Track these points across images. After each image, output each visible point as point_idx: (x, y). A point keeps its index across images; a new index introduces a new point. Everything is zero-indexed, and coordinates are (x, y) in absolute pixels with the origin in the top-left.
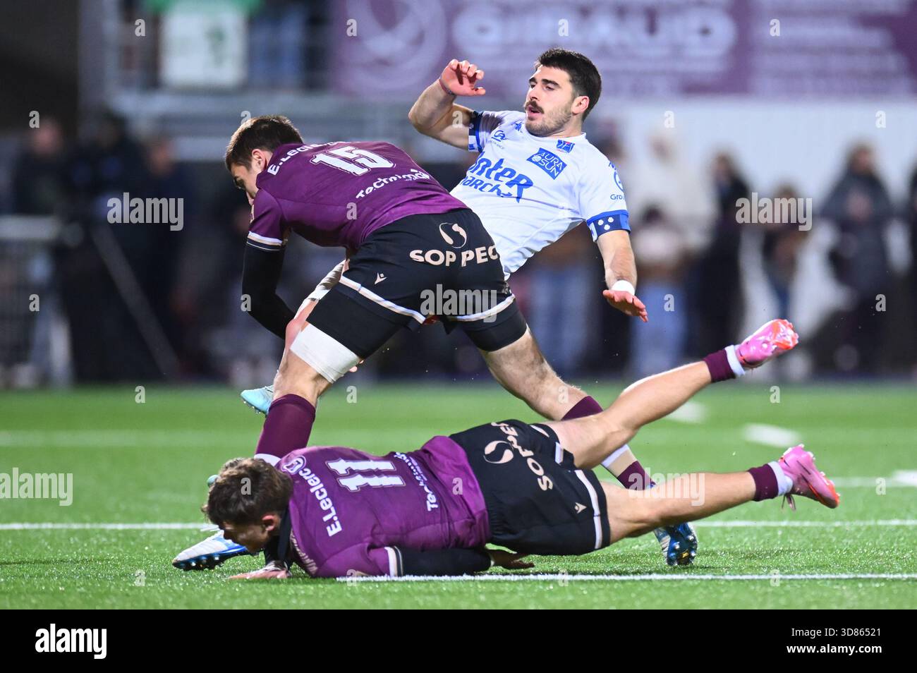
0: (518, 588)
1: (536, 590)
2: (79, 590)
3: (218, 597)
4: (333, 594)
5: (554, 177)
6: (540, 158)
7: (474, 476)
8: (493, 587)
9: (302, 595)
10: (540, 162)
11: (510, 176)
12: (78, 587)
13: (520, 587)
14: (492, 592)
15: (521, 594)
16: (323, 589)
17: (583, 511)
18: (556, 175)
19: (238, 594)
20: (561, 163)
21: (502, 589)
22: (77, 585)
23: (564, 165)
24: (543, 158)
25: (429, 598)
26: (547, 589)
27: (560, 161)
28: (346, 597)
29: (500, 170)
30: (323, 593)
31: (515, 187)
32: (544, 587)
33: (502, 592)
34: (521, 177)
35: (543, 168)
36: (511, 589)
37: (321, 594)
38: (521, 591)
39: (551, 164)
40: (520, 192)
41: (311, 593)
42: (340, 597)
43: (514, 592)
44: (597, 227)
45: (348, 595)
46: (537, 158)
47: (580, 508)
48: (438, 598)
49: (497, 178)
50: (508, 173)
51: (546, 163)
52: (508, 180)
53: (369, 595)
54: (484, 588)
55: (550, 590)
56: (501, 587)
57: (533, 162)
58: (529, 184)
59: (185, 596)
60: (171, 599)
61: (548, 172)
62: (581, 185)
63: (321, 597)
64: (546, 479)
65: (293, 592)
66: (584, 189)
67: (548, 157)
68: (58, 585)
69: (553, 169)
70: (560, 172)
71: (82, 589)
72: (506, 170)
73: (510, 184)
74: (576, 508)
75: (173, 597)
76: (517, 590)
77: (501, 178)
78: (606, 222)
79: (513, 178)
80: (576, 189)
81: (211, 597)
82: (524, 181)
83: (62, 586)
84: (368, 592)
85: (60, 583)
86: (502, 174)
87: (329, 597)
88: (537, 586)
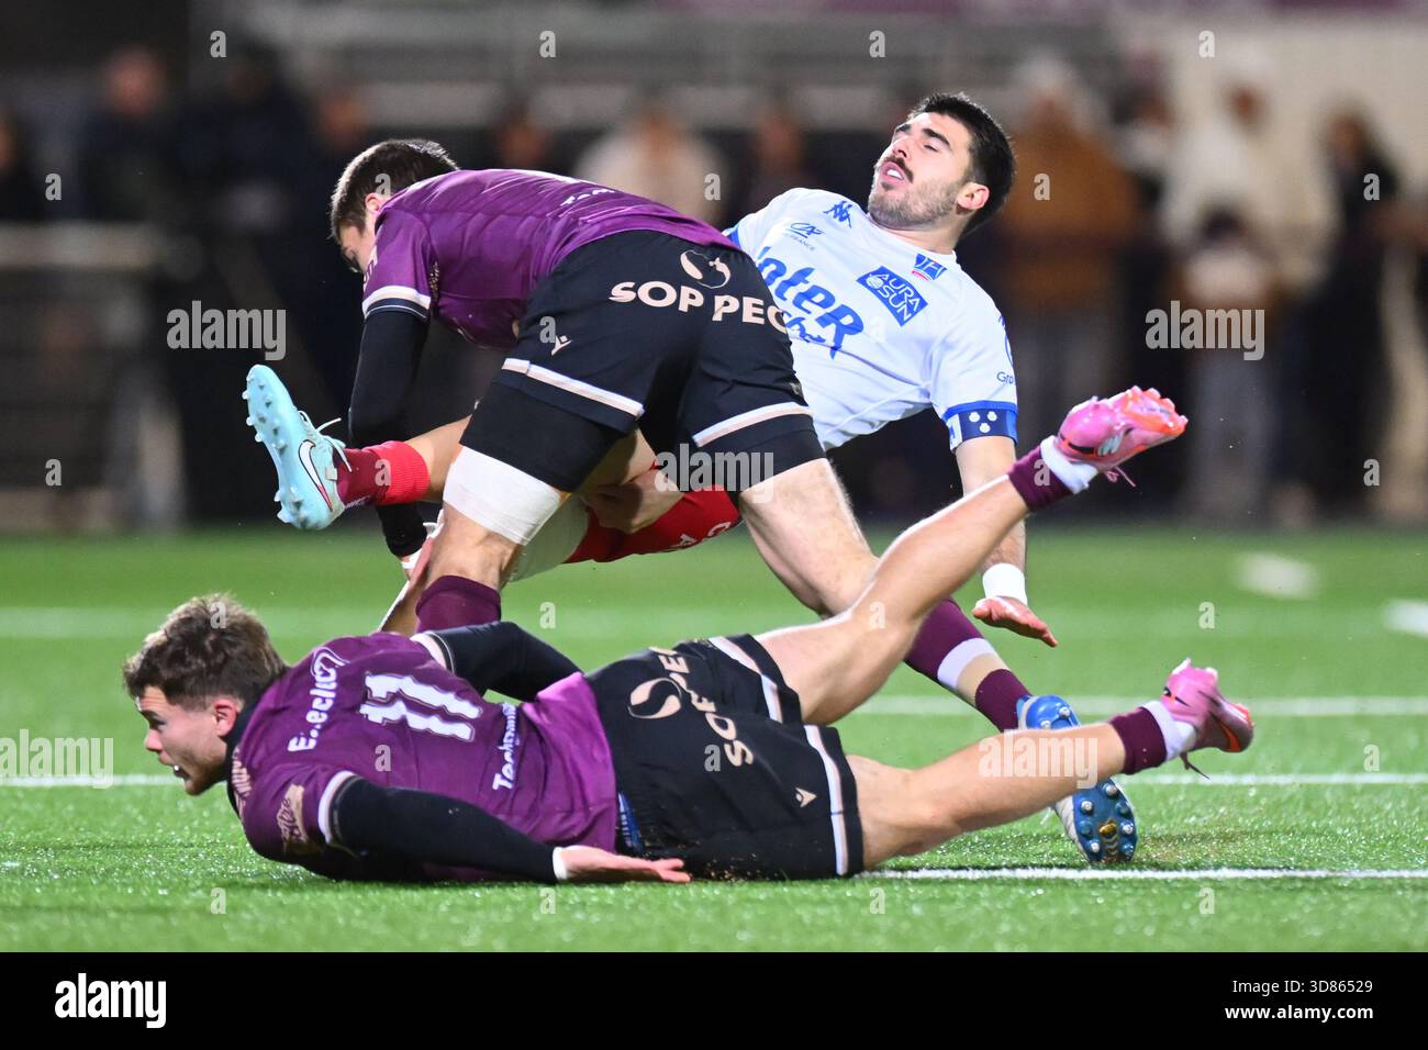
0: (981, 894)
1: (1012, 897)
2: (193, 895)
3: (443, 908)
4: (648, 903)
5: (902, 323)
6: (882, 283)
7: (604, 738)
8: (936, 891)
9: (594, 905)
10: (881, 289)
11: (823, 304)
12: (194, 890)
13: (984, 891)
14: (932, 900)
15: (986, 904)
16: (632, 894)
17: (811, 803)
18: (905, 318)
19: (478, 903)
20: (918, 300)
21: (952, 894)
22: (191, 885)
23: (923, 304)
24: (886, 283)
25: (821, 911)
26: (1033, 894)
27: (917, 295)
28: (674, 908)
29: (803, 288)
30: (632, 901)
31: (832, 328)
32: (1029, 892)
33: (953, 900)
34: (845, 310)
35: (885, 301)
36: (968, 895)
37: (628, 902)
38: (985, 898)
39: (900, 298)
40: (839, 338)
41: (609, 901)
42: (662, 908)
43: (974, 899)
44: (965, 424)
45: (676, 904)
46: (875, 282)
47: (806, 797)
48: (836, 909)
49: (797, 303)
50: (820, 297)
51: (891, 293)
52: (821, 312)
53: (714, 904)
54: (920, 892)
55: (1038, 896)
56: (950, 891)
57: (869, 288)
58: (857, 327)
59: (383, 907)
60: (358, 912)
61: (893, 311)
62: (947, 346)
63: (628, 908)
64: (739, 746)
65: (577, 899)
66: (950, 354)
67: (894, 284)
68: (156, 885)
69: (902, 306)
70: (914, 314)
71: (200, 892)
72: (816, 290)
73: (823, 321)
74: (799, 797)
75: (362, 907)
76: (978, 895)
77: (806, 304)
78: (984, 419)
79: (829, 310)
80: (936, 351)
81: (431, 909)
82: (847, 320)
83: (163, 887)
84: (712, 899)
85: (160, 883)
86: (808, 296)
87: (641, 907)
88: (1014, 890)
